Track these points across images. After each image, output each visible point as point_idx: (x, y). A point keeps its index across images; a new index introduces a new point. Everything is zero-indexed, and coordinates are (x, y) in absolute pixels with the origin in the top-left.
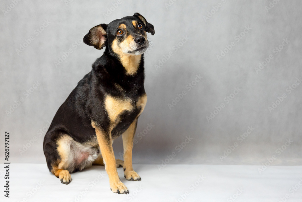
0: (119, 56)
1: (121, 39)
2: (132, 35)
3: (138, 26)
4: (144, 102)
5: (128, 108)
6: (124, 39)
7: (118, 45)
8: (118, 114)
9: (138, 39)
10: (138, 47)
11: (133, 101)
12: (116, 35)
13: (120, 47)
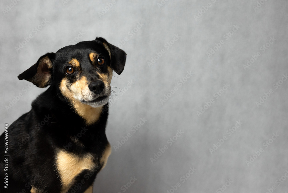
0: (70, 101)
1: (72, 80)
2: (86, 76)
3: (99, 60)
4: (107, 156)
5: (88, 167)
6: (76, 80)
7: (68, 87)
8: (75, 175)
9: (94, 85)
10: (94, 96)
11: (95, 158)
12: (65, 73)
13: (70, 91)
